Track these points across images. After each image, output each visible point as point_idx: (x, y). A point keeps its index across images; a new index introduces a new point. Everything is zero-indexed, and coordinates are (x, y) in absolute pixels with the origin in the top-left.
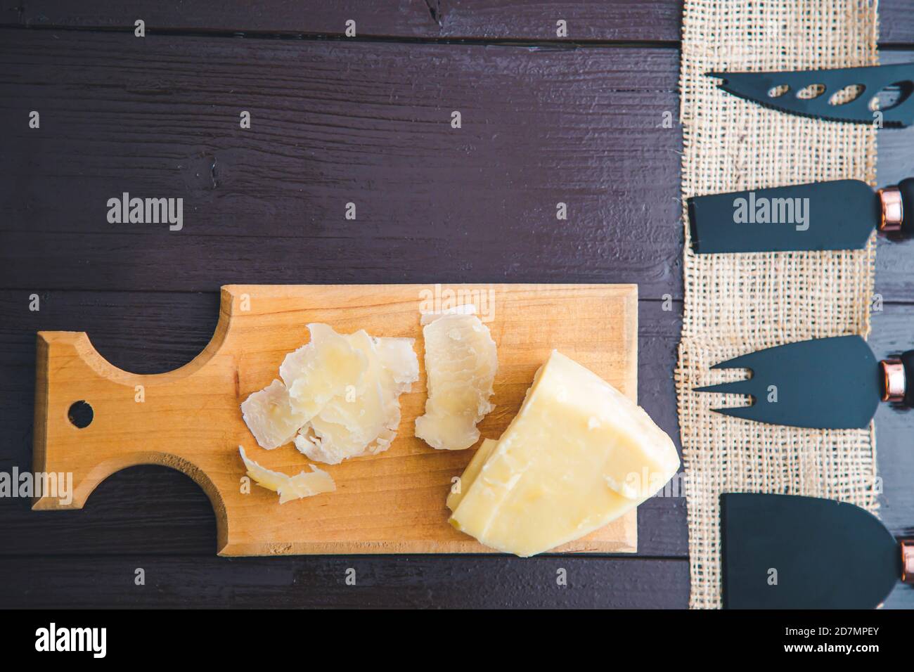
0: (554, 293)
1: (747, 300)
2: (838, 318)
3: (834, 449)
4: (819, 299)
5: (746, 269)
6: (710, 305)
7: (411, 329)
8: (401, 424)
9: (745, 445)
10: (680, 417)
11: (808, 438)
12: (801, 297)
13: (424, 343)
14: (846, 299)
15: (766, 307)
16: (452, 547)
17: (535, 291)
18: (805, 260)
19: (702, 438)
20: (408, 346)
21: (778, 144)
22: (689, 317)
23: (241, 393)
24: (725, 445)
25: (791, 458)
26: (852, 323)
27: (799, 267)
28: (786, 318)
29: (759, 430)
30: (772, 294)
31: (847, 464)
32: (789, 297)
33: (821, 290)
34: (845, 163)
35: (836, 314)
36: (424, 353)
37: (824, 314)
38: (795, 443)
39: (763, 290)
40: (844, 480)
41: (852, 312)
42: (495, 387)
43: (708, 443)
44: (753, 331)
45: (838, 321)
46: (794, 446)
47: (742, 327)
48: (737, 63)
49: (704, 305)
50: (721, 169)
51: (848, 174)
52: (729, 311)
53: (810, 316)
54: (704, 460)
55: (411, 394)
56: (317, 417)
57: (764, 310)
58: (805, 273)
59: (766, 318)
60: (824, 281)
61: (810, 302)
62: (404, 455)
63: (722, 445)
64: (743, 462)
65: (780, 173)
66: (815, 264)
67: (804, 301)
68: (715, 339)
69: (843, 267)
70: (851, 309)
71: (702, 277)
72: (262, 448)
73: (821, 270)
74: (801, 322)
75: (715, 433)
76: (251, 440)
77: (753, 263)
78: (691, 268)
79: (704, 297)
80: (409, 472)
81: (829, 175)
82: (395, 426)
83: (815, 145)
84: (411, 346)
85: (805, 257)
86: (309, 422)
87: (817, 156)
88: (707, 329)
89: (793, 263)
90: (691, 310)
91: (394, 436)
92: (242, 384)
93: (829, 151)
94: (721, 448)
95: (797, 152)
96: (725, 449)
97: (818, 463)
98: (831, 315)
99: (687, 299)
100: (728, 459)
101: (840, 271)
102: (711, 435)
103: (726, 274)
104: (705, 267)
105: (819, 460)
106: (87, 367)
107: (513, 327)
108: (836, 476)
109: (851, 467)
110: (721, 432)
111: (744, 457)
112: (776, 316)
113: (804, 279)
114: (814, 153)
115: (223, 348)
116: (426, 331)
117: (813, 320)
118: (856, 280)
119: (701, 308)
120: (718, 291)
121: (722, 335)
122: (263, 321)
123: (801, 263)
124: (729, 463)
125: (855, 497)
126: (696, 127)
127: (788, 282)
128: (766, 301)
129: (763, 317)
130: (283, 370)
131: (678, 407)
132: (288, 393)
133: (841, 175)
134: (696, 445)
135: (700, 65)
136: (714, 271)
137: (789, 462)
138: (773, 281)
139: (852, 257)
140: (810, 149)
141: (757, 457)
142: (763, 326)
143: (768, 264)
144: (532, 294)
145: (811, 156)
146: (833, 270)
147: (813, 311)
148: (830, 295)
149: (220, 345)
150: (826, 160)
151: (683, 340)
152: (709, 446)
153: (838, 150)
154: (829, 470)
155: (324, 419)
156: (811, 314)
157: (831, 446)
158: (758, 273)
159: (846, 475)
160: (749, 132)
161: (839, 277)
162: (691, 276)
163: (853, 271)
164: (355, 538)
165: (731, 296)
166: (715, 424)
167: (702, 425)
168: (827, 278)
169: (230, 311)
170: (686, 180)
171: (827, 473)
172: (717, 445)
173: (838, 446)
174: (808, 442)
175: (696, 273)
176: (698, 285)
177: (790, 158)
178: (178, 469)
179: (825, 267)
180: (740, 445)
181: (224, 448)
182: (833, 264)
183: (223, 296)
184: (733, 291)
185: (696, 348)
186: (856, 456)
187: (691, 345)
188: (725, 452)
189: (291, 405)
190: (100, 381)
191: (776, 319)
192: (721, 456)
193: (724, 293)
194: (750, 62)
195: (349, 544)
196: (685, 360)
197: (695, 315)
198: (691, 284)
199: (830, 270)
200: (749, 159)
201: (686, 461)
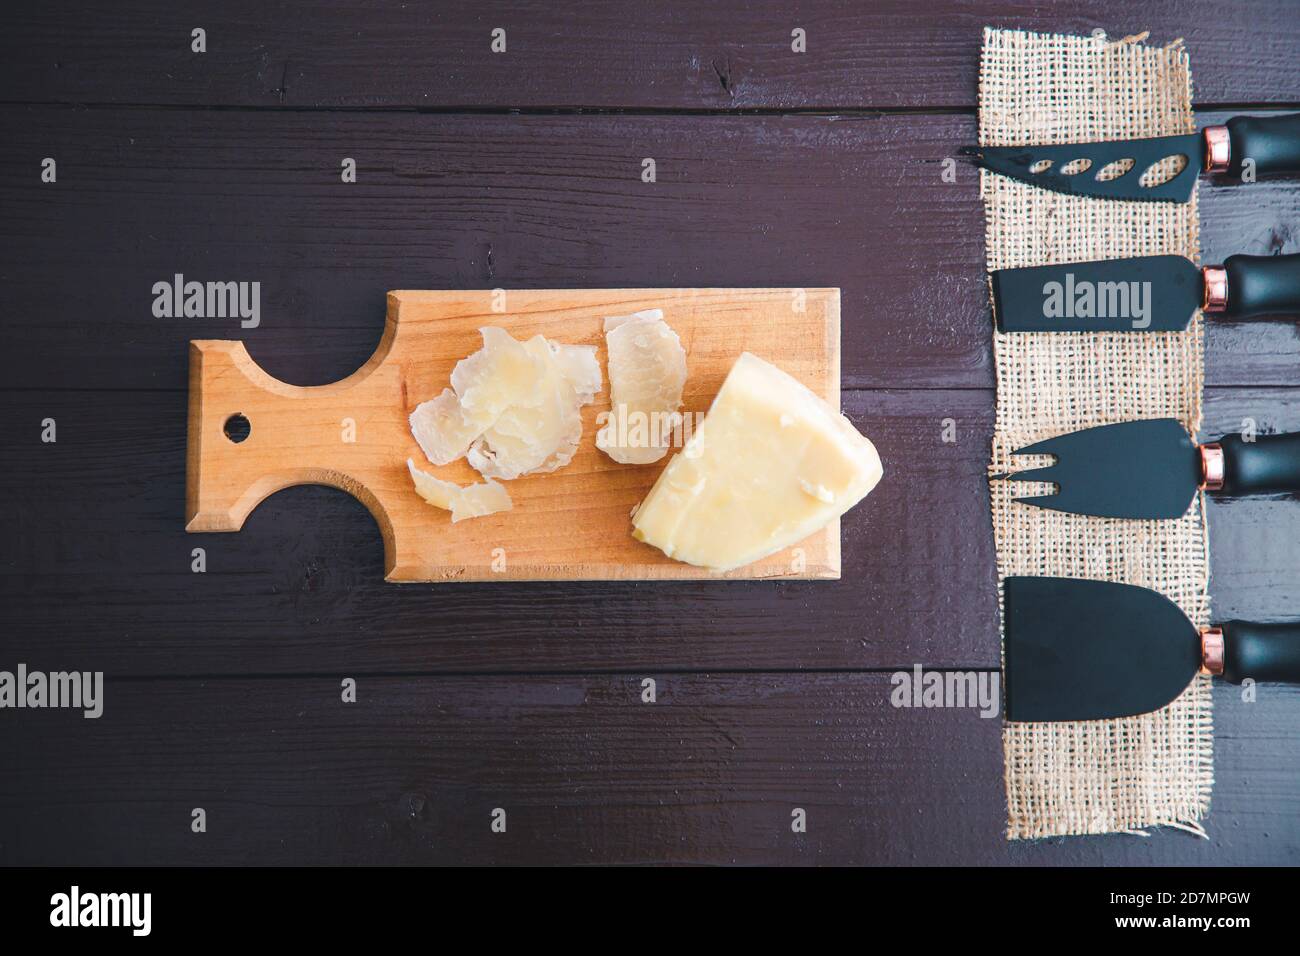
0: (749, 297)
1: (1066, 389)
2: (1167, 406)
3: (1163, 550)
4: (1145, 385)
5: (1063, 355)
6: (1026, 395)
7: (594, 335)
8: (582, 438)
9: (1065, 547)
10: (994, 517)
11: (1134, 538)
12: (1125, 385)
13: (607, 351)
14: (1175, 385)
15: (1087, 395)
16: (639, 572)
17: (728, 295)
18: (1127, 344)
19: (1018, 540)
20: (589, 354)
21: (1091, 218)
22: (1003, 409)
23: (409, 405)
24: (1043, 547)
25: (1116, 560)
26: (1182, 411)
27: (1121, 351)
28: (1111, 408)
29: (1081, 530)
30: (1093, 381)
31: (1177, 565)
32: (1112, 384)
33: (1146, 376)
34: (1165, 236)
35: (1164, 402)
36: (607, 361)
37: (1151, 403)
38: (1120, 543)
39: (1083, 378)
40: (1173, 583)
41: (1182, 399)
42: (684, 398)
43: (1025, 545)
44: (1074, 423)
45: (1167, 409)
46: (1119, 547)
47: (1062, 419)
48: (1040, 130)
49: (1019, 395)
50: (1029, 247)
51: (1170, 249)
52: (1046, 402)
53: (1136, 405)
54: (1020, 564)
55: (594, 406)
56: (492, 428)
57: (1085, 400)
58: (1128, 358)
59: (1088, 408)
60: (1150, 366)
61: (1136, 389)
62: (586, 472)
63: (1040, 547)
64: (1063, 566)
65: (1094, 249)
66: (1138, 347)
67: (1129, 389)
68: (1032, 432)
69: (1169, 350)
70: (1180, 396)
71: (1015, 365)
72: (432, 464)
73: (1145, 354)
74: (1126, 412)
75: (1032, 534)
76: (420, 457)
77: (1070, 348)
78: (1003, 356)
79: (1019, 387)
80: (592, 490)
81: (1148, 250)
82: (576, 440)
83: (1131, 218)
84: (593, 355)
85: (1127, 340)
86: (482, 435)
87: (1135, 230)
88: (1024, 421)
89: (1114, 348)
90: (1006, 401)
91: (574, 451)
92: (410, 396)
93: (1147, 224)
94: (1039, 550)
95: (1112, 226)
96: (1043, 551)
97: (1145, 565)
98: (1159, 403)
99: (1001, 389)
100: (1047, 562)
101: (1166, 355)
102: (1028, 537)
103: (1042, 360)
104: (1018, 354)
105: (1146, 561)
106: (244, 377)
107: (704, 333)
108: (1165, 579)
109: (1181, 569)
110: (1039, 533)
111: (1064, 560)
112: (1099, 405)
113: (1128, 365)
114: (1131, 227)
115: (390, 358)
116: (610, 338)
117: (1140, 409)
118: (1185, 364)
119: (1016, 398)
120: (1033, 380)
121: (1039, 428)
122: (432, 328)
123: (1123, 347)
124: (1047, 567)
125: (1184, 602)
126: (999, 202)
127: (1110, 368)
128: (1087, 389)
129: (1084, 406)
130: (454, 378)
131: (992, 507)
132: (459, 404)
133: (1162, 250)
134: (1011, 547)
135: (1000, 134)
136: (1029, 358)
137: (1113, 564)
138: (1093, 367)
139: (1178, 340)
140: (1126, 222)
141: (1078, 560)
142: (1084, 417)
143: (1086, 348)
144: (724, 299)
145: (1127, 230)
146: (1159, 354)
147: (1139, 399)
148: (1157, 381)
149: (386, 355)
150: (1145, 234)
151: (996, 433)
152: (1025, 548)
153: (1157, 222)
154: (1157, 573)
155: (501, 433)
156: (1136, 402)
157: (1160, 546)
158: (1076, 359)
159: (1176, 578)
160: (1058, 205)
161: (1166, 362)
162: (1003, 364)
163: (1180, 355)
164: (534, 561)
165: (1049, 385)
166: (1032, 525)
167: (1019, 526)
168: (1153, 362)
169: (397, 318)
170: (991, 259)
171: (1155, 576)
172: (1034, 548)
173: (1167, 546)
174: (1135, 542)
175: (1008, 361)
176: (1012, 373)
177: (1104, 233)
178: (342, 487)
179: (1149, 351)
180: (1060, 547)
181: (391, 465)
182: (1159, 347)
183: (389, 302)
184: (1051, 379)
185: (1011, 442)
186: (1187, 558)
187: (1005, 439)
188: (1043, 555)
189: (463, 416)
190: (257, 393)
191: (1098, 408)
192: (1039, 560)
193: (1040, 382)
194: (1055, 129)
195: (526, 568)
196: (1000, 455)
197: (1009, 406)
198: (1004, 373)
199: (1155, 354)
200: (1059, 235)
201: (1000, 566)
